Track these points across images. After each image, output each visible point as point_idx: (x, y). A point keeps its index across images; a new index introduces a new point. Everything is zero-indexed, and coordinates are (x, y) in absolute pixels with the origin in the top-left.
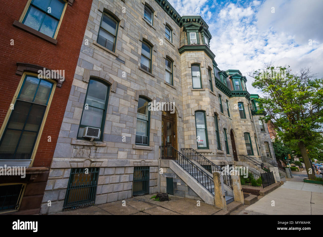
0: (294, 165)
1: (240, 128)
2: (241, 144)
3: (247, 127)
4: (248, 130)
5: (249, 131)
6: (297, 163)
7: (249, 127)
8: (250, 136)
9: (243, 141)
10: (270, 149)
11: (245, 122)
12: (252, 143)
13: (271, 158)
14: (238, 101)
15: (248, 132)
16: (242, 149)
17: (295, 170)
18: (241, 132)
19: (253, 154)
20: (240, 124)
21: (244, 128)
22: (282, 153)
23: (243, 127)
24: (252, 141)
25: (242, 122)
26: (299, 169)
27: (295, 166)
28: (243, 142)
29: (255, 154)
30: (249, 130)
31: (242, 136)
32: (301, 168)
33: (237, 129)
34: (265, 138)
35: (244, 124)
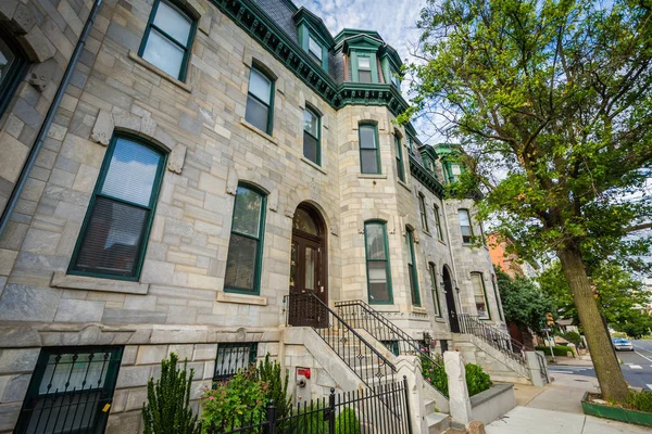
0: (565, 341)
1: (353, 205)
2: (351, 260)
3: (380, 201)
4: (379, 213)
5: (384, 214)
6: (571, 337)
7: (386, 201)
8: (388, 232)
9: (357, 249)
10: (488, 294)
11: (375, 183)
12: (392, 257)
13: (490, 319)
14: (359, 118)
15: (381, 217)
16: (351, 279)
17: (565, 355)
18: (355, 218)
19: (390, 301)
20: (354, 190)
21: (368, 203)
22: (530, 309)
23: (364, 200)
24: (391, 251)
25: (366, 184)
26: (575, 351)
27: (566, 344)
28: (358, 255)
29: (396, 299)
30: (385, 211)
31: (357, 232)
32: (581, 348)
33: (345, 208)
34: (475, 263)
35: (371, 190)
